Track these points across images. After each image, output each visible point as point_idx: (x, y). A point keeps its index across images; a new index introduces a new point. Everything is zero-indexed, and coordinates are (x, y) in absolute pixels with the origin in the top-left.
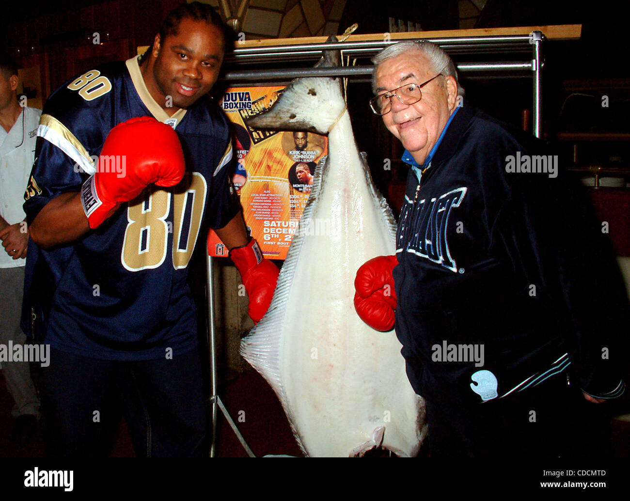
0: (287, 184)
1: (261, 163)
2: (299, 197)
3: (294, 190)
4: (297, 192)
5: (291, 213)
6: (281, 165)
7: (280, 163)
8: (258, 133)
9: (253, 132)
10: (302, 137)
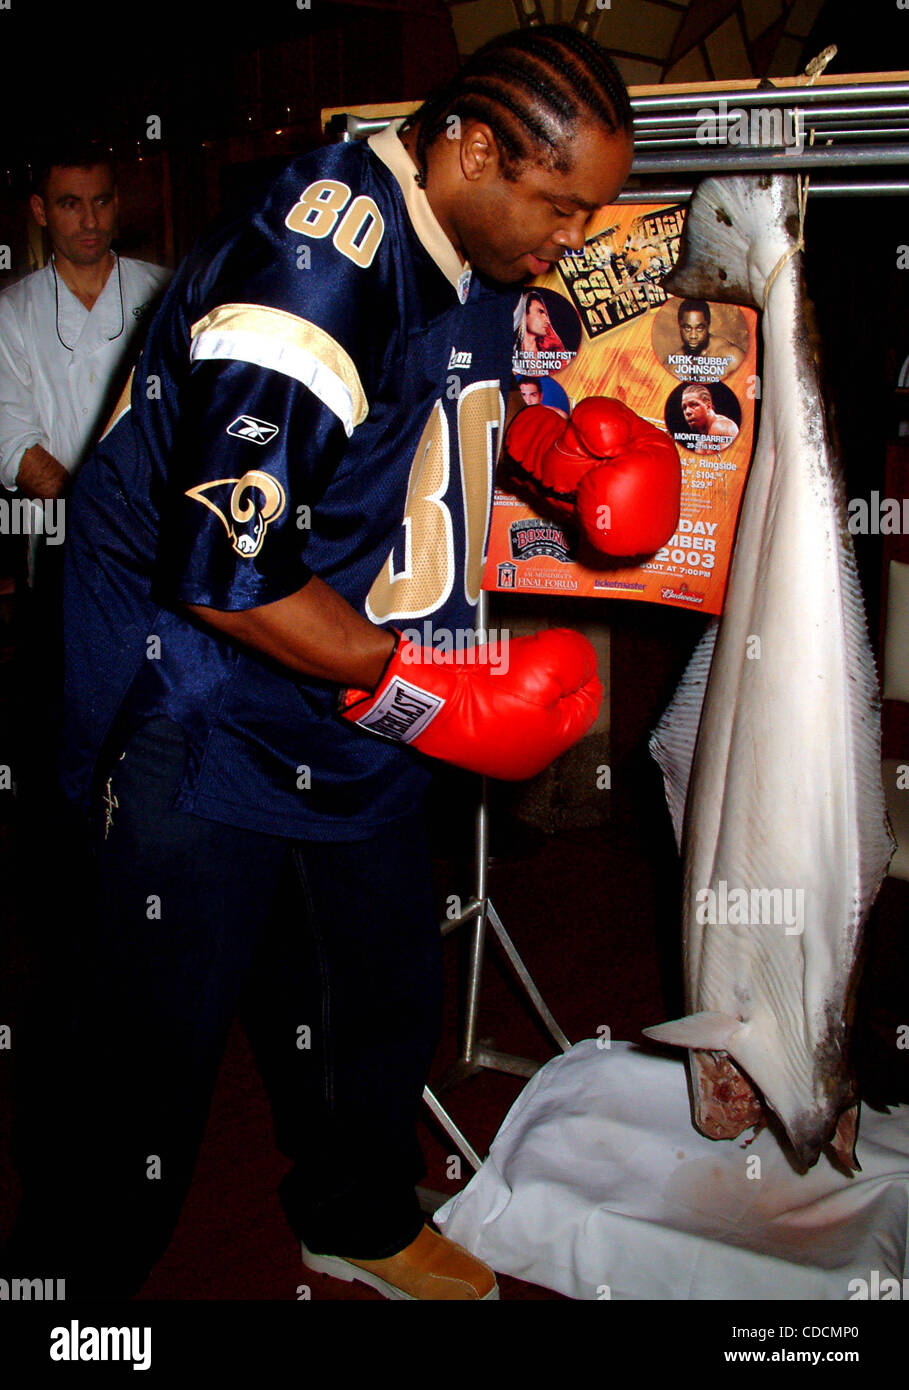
1: (604, 381)
6: (650, 387)
7: (647, 383)
8: (599, 314)
9: (587, 309)
10: (698, 323)
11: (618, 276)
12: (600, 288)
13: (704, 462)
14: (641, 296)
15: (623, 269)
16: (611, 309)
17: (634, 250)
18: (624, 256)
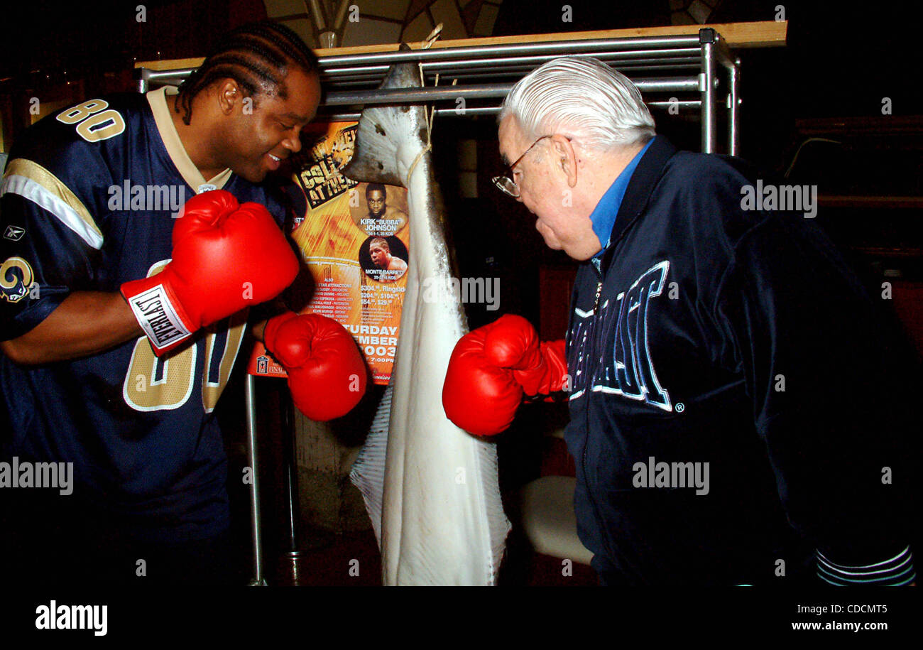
0: (358, 268)
1: (320, 237)
2: (375, 288)
3: (367, 278)
4: (371, 281)
5: (362, 312)
6: (349, 240)
7: (347, 237)
8: (317, 193)
9: (310, 190)
10: (378, 198)
11: (329, 168)
12: (318, 176)
13: (385, 288)
14: (343, 181)
15: (331, 164)
16: (325, 190)
17: (338, 151)
18: (331, 156)
